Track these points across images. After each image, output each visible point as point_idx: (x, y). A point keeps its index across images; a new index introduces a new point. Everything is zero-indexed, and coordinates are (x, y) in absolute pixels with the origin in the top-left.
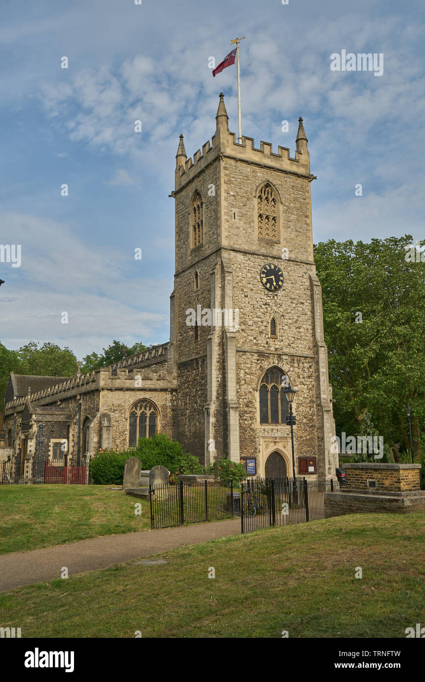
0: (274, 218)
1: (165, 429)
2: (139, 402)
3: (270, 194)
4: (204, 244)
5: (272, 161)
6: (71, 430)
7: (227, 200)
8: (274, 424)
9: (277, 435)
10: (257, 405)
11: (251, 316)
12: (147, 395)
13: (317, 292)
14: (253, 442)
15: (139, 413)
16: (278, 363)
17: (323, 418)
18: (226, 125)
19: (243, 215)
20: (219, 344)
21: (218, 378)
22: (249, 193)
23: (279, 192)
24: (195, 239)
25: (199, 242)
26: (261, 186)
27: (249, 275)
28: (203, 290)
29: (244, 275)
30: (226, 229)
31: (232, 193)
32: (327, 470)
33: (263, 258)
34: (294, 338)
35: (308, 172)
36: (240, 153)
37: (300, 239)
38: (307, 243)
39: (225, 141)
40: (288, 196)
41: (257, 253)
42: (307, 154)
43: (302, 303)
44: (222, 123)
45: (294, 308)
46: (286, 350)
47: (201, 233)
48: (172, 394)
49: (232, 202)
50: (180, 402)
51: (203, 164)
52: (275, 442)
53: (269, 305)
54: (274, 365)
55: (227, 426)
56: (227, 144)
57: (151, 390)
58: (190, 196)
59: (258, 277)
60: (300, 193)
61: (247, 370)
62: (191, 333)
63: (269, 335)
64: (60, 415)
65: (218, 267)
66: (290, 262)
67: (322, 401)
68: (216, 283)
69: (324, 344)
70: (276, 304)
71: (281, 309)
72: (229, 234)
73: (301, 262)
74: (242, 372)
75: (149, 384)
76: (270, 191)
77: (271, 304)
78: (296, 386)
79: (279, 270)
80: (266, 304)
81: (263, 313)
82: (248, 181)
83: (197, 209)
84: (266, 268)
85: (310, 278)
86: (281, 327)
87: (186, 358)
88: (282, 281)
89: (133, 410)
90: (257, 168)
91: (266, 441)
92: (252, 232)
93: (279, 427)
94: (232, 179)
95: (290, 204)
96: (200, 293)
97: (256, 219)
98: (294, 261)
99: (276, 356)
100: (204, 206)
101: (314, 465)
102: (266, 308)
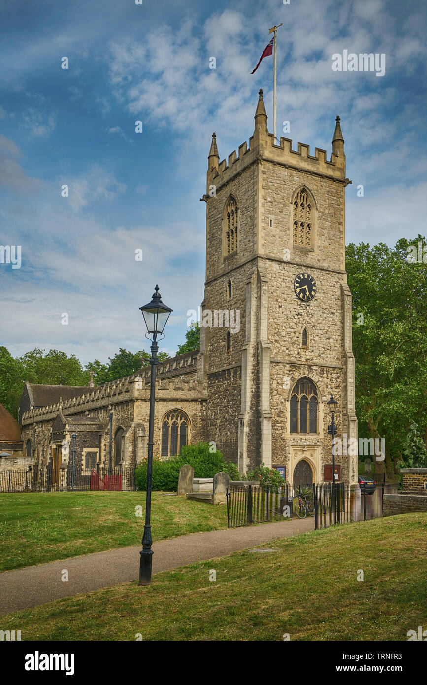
0: (309, 226)
1: (195, 439)
2: (171, 413)
3: (305, 199)
4: (238, 252)
5: (308, 165)
6: (103, 440)
7: (264, 207)
8: (303, 434)
9: (305, 444)
10: (288, 415)
11: (285, 327)
12: (179, 405)
13: (348, 302)
14: (284, 451)
15: (171, 422)
16: (309, 373)
17: (349, 427)
18: (265, 125)
19: (279, 223)
20: (254, 354)
21: (252, 388)
22: (285, 199)
23: (315, 197)
24: (229, 246)
25: (233, 250)
26: (297, 192)
27: (283, 284)
28: (237, 300)
29: (279, 285)
30: (262, 237)
31: (269, 199)
32: (350, 478)
33: (298, 267)
34: (324, 348)
35: (343, 176)
36: (278, 155)
37: (333, 247)
38: (339, 251)
39: (263, 143)
40: (323, 202)
41: (292, 262)
42: (343, 156)
43: (333, 313)
44: (262, 123)
45: (325, 318)
46: (316, 361)
47: (235, 241)
48: (202, 404)
49: (269, 209)
50: (210, 412)
51: (239, 167)
52: (303, 451)
53: (301, 315)
54: (305, 375)
55: (260, 435)
56: (265, 147)
57: (182, 400)
58: (224, 201)
59: (292, 287)
60: (335, 198)
61: (279, 381)
62: (223, 343)
63: (301, 346)
64: (92, 425)
65: (254, 276)
66: (323, 271)
67: (348, 411)
68: (252, 293)
69: (352, 355)
70: (308, 314)
71: (313, 320)
72: (266, 242)
73: (333, 272)
74: (275, 382)
75: (179, 394)
76: (306, 196)
77: (303, 314)
78: (325, 396)
79: (312, 280)
80: (299, 314)
81: (295, 324)
82: (285, 186)
83: (231, 214)
84: (299, 278)
85: (341, 287)
86: (312, 338)
87: (216, 369)
88: (315, 291)
89: (165, 420)
90: (295, 172)
91: (295, 450)
92: (288, 240)
93: (308, 437)
94: (270, 184)
95: (324, 210)
96: (233, 302)
97: (292, 226)
98: (326, 270)
99: (306, 366)
100: (239, 211)
101: (339, 473)
102: (299, 318)
